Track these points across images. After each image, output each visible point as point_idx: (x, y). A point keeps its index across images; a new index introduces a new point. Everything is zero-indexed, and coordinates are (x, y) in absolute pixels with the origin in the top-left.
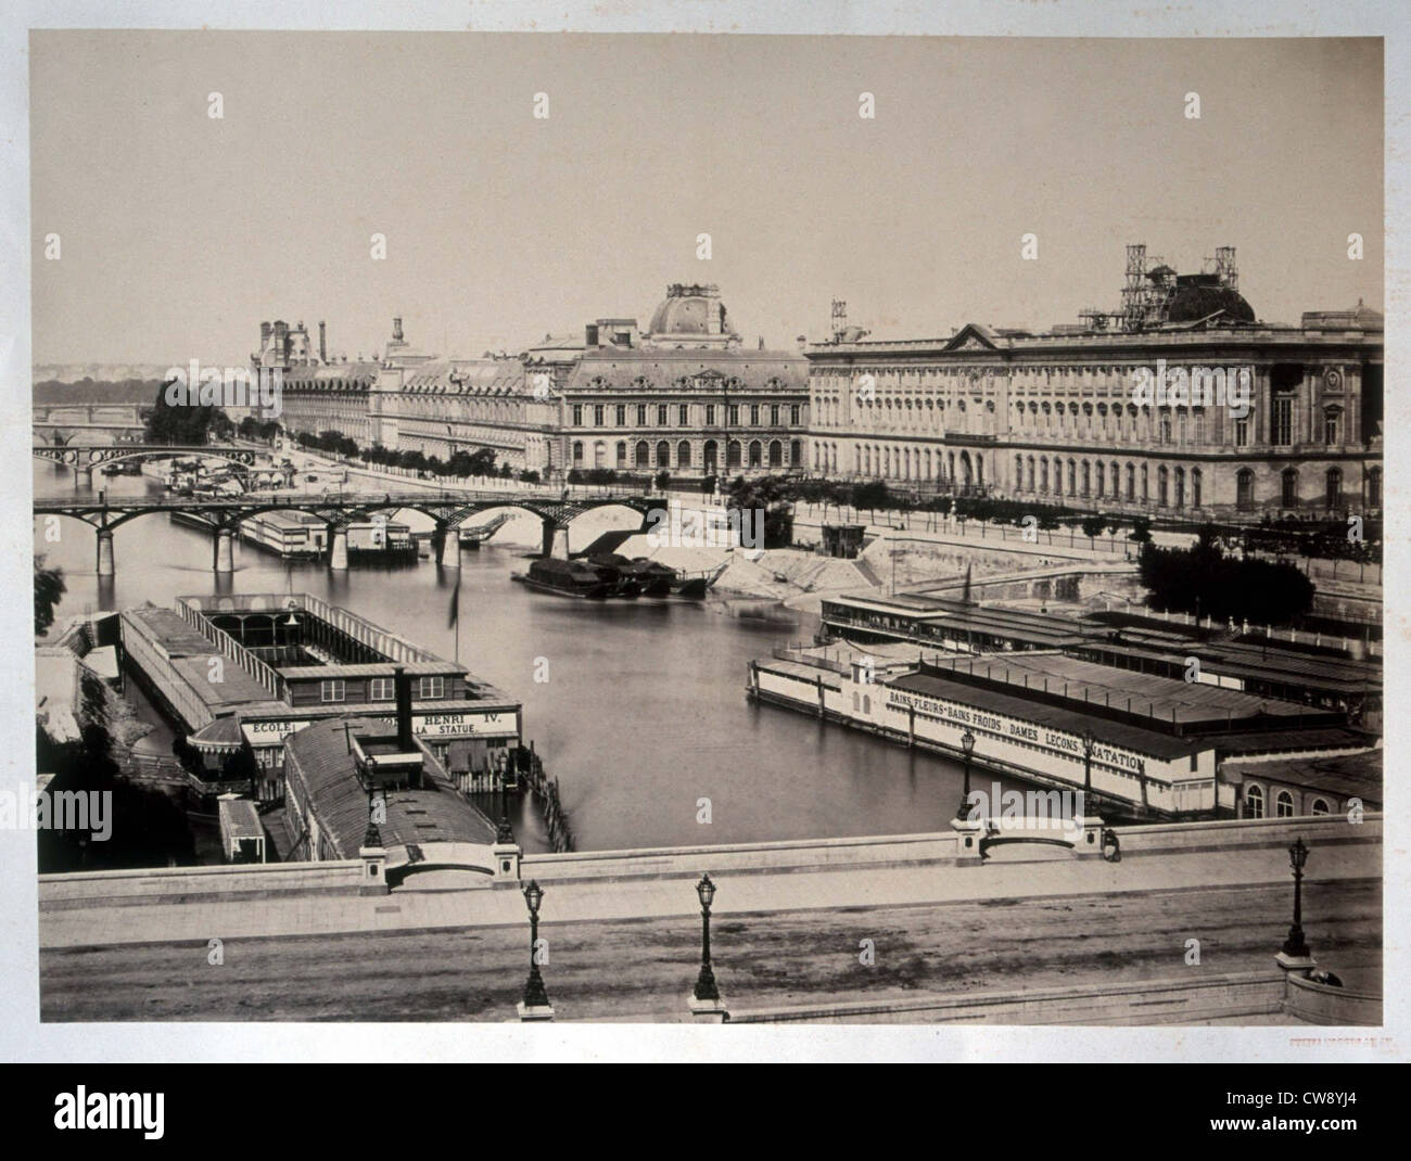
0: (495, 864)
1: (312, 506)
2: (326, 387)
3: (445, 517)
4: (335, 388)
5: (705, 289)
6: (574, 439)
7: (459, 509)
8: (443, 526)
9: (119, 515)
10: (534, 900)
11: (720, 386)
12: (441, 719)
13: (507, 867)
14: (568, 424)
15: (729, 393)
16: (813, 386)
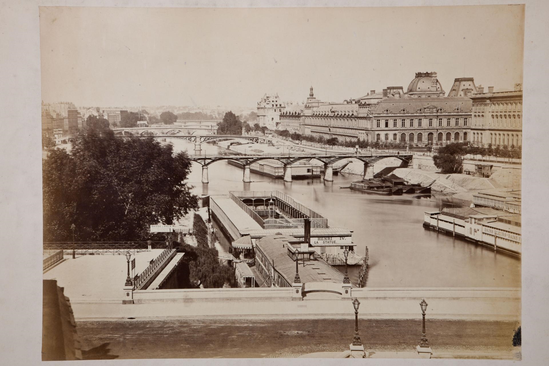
0: (343, 291)
1: (279, 158)
2: (285, 114)
3: (327, 162)
4: (288, 114)
5: (431, 73)
6: (377, 133)
7: (332, 159)
8: (326, 165)
9: (210, 161)
10: (356, 306)
11: (435, 111)
12: (324, 238)
13: (347, 292)
14: (375, 127)
15: (439, 114)
16: (473, 110)
